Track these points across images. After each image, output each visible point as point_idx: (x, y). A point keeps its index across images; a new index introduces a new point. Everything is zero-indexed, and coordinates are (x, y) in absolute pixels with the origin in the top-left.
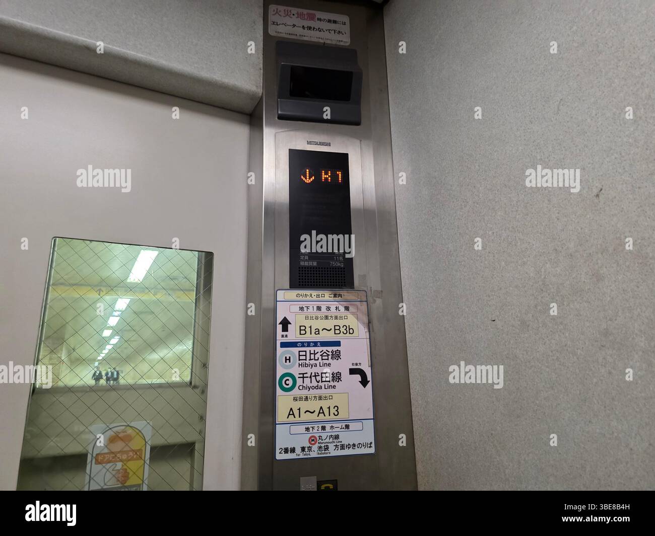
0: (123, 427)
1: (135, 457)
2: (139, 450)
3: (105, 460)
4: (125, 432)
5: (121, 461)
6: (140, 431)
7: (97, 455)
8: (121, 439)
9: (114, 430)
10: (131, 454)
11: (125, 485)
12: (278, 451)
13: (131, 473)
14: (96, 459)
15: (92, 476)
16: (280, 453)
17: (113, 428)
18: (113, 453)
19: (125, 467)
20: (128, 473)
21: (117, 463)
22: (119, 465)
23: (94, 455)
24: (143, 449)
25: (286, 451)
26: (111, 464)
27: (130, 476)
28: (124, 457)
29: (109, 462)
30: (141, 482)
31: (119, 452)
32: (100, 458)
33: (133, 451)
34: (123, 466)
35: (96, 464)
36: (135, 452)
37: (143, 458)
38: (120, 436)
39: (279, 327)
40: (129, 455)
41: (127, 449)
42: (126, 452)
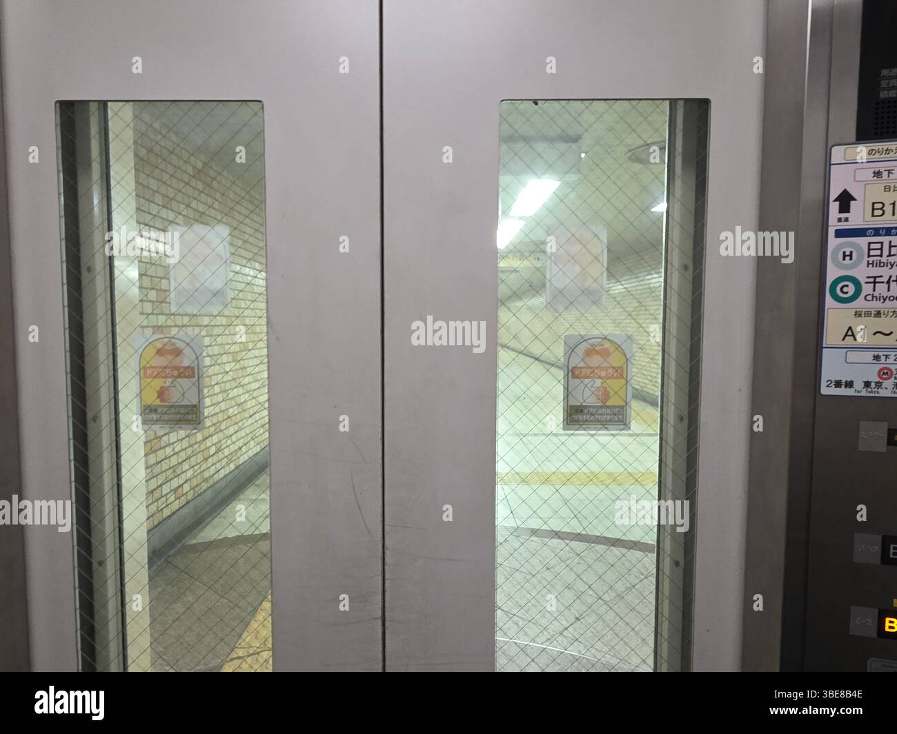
0: (600, 340)
1: (615, 375)
2: (619, 368)
3: (582, 375)
4: (602, 345)
5: (600, 377)
6: (619, 346)
7: (573, 368)
8: (598, 353)
9: (590, 341)
10: (610, 371)
11: (607, 404)
12: (824, 383)
13: (612, 393)
14: (572, 373)
15: (570, 390)
16: (828, 386)
17: (589, 339)
18: (591, 368)
19: (604, 385)
20: (609, 392)
21: (595, 380)
22: (598, 383)
23: (570, 368)
24: (625, 366)
25: (838, 384)
26: (590, 380)
27: (611, 395)
28: (603, 374)
29: (587, 377)
30: (624, 404)
31: (597, 368)
32: (577, 372)
33: (613, 368)
34: (602, 383)
35: (573, 378)
36: (616, 369)
37: (625, 376)
38: (596, 348)
39: (834, 207)
40: (608, 372)
41: (605, 365)
42: (606, 369)
